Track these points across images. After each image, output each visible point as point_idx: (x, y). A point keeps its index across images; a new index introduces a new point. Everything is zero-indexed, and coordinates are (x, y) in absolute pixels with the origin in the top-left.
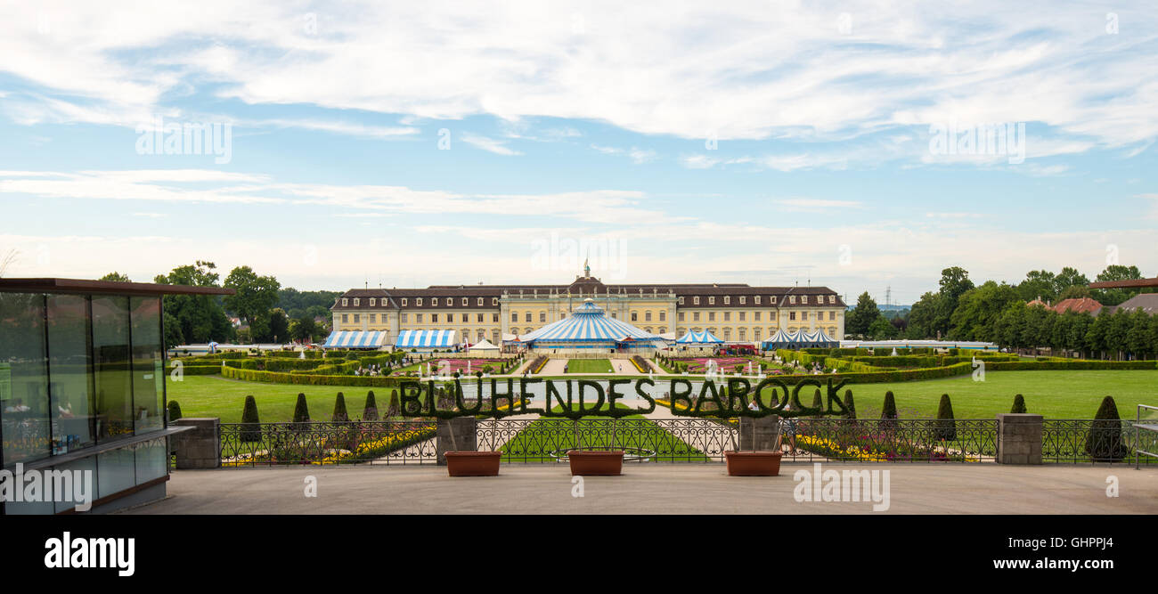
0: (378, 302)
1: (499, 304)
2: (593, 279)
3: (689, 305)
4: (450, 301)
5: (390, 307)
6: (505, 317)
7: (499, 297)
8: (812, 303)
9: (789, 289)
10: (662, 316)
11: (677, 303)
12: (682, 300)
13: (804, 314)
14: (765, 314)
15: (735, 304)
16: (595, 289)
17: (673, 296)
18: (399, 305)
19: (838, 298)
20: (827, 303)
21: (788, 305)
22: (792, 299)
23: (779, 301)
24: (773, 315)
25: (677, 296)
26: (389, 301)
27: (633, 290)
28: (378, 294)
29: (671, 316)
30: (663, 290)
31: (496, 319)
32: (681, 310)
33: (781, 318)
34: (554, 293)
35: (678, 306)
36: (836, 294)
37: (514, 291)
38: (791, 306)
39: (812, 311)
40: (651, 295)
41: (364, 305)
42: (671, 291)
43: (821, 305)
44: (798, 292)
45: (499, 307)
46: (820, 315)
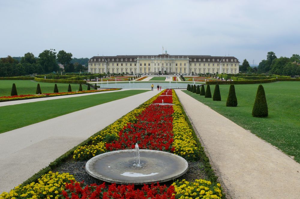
0: (101, 60)
1: (136, 61)
2: (168, 54)
3: (193, 61)
4: (122, 60)
5: (104, 61)
6: (138, 64)
7: (136, 59)
8: (230, 61)
9: (222, 57)
10: (185, 64)
11: (190, 61)
12: (191, 60)
13: (227, 65)
14: (216, 64)
15: (207, 61)
16: (165, 56)
17: (188, 59)
18: (107, 61)
19: (237, 60)
20: (234, 61)
21: (222, 62)
22: (224, 60)
23: (220, 60)
24: (218, 65)
25: (190, 59)
26: (104, 60)
27: (176, 57)
28: (101, 58)
29: (187, 65)
30: (185, 57)
31: (135, 65)
32: (191, 63)
33: (220, 66)
34: (153, 57)
35: (190, 62)
36: (236, 59)
37: (141, 57)
38: (224, 62)
39: (229, 64)
40: (182, 58)
41: (97, 61)
42: (188, 57)
43: (232, 62)
44: (226, 58)
45: (136, 62)
46: (232, 65)
